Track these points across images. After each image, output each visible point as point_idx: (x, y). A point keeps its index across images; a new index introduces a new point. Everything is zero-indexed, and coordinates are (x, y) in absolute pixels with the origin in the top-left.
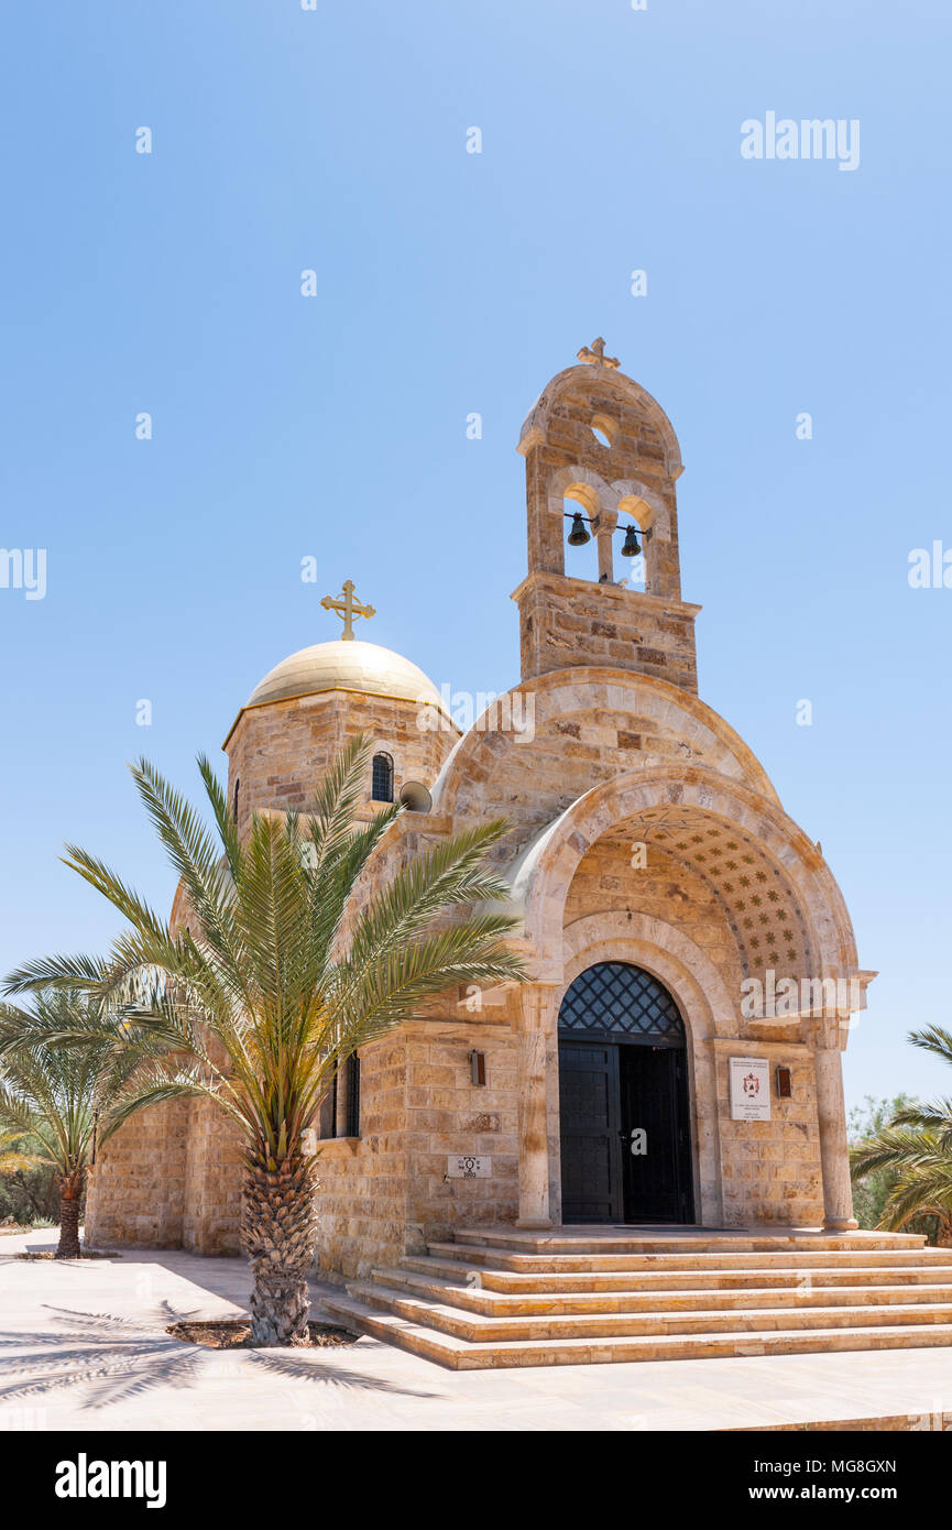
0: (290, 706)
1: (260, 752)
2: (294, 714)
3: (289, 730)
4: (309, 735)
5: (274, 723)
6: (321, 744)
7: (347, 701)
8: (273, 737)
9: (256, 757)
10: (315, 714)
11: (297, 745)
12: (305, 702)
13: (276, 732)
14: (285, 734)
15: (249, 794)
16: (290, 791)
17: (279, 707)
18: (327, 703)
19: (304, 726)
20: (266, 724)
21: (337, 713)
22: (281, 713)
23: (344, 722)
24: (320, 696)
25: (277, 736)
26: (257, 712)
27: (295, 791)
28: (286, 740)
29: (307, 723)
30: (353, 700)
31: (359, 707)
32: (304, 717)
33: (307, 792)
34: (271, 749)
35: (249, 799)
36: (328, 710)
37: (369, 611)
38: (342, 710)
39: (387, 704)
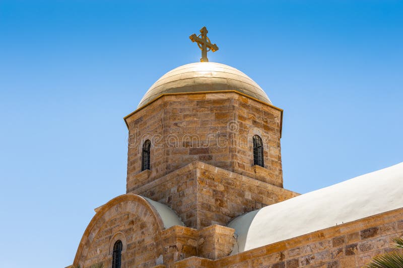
0: (199, 98)
1: (176, 124)
2: (201, 103)
3: (198, 113)
4: (213, 118)
5: (186, 107)
6: (223, 125)
7: (238, 100)
8: (185, 116)
9: (174, 128)
10: (218, 105)
11: (204, 123)
12: (209, 97)
13: (187, 113)
14: (195, 115)
15: (168, 151)
16: (201, 152)
17: (191, 97)
18: (226, 100)
19: (209, 112)
20: (179, 107)
21: (234, 107)
22: (192, 101)
23: (237, 113)
24: (222, 94)
25: (190, 116)
26: (173, 98)
27: (205, 153)
28: (195, 119)
29: (212, 110)
30: (241, 100)
31: (244, 105)
32: (210, 106)
33: (213, 155)
34: (184, 123)
35: (168, 154)
36: (227, 104)
37: (215, 48)
38: (236, 105)
39: (259, 106)
